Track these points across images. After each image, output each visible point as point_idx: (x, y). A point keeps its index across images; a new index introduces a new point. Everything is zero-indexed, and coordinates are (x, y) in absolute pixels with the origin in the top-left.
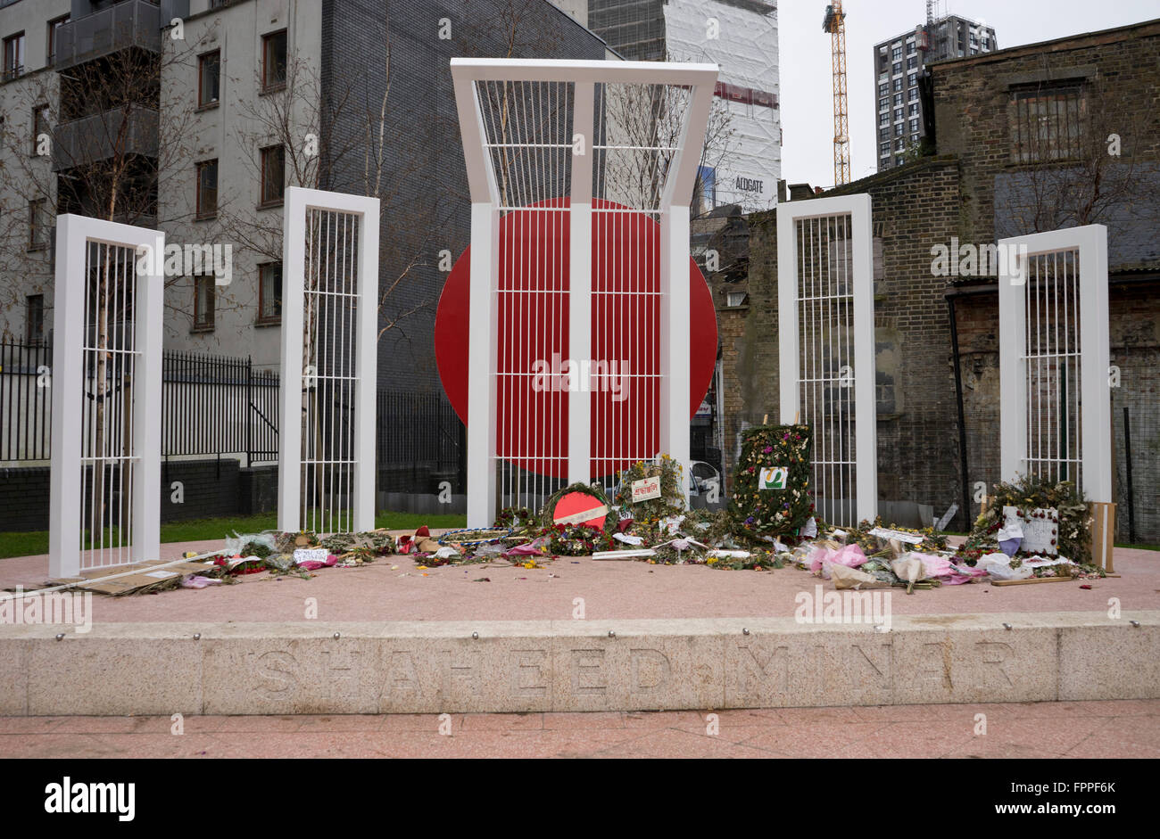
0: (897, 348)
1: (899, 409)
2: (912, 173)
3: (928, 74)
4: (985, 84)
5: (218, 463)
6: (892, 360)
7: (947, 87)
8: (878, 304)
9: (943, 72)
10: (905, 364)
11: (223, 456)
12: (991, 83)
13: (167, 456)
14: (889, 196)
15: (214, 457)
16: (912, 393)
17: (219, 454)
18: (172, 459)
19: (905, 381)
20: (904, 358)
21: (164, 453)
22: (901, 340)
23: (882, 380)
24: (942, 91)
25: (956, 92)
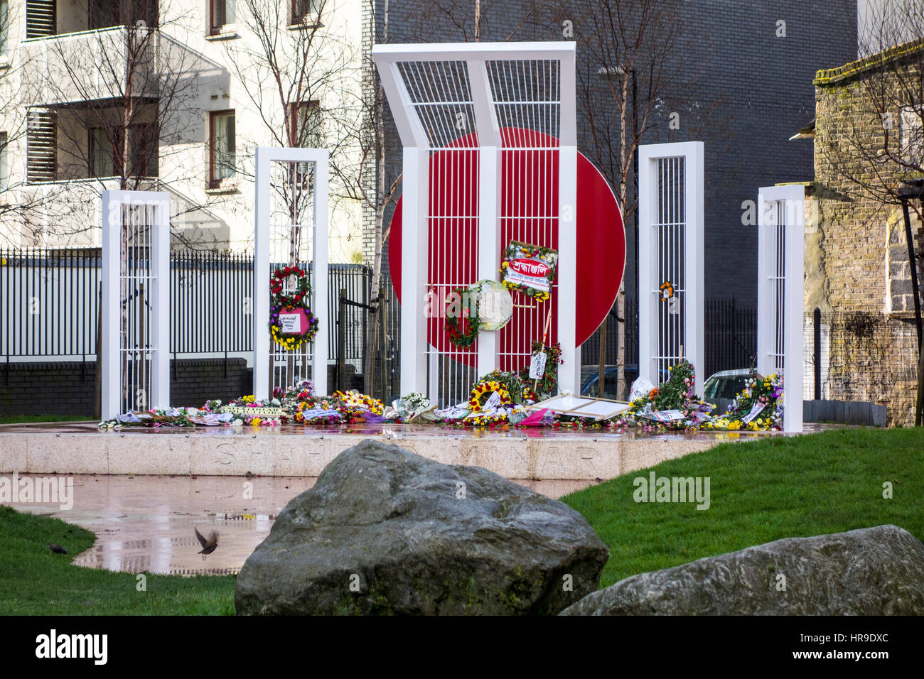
5: (225, 361)
11: (230, 355)
13: (175, 353)
15: (222, 355)
17: (226, 352)
18: (180, 356)
21: (173, 351)
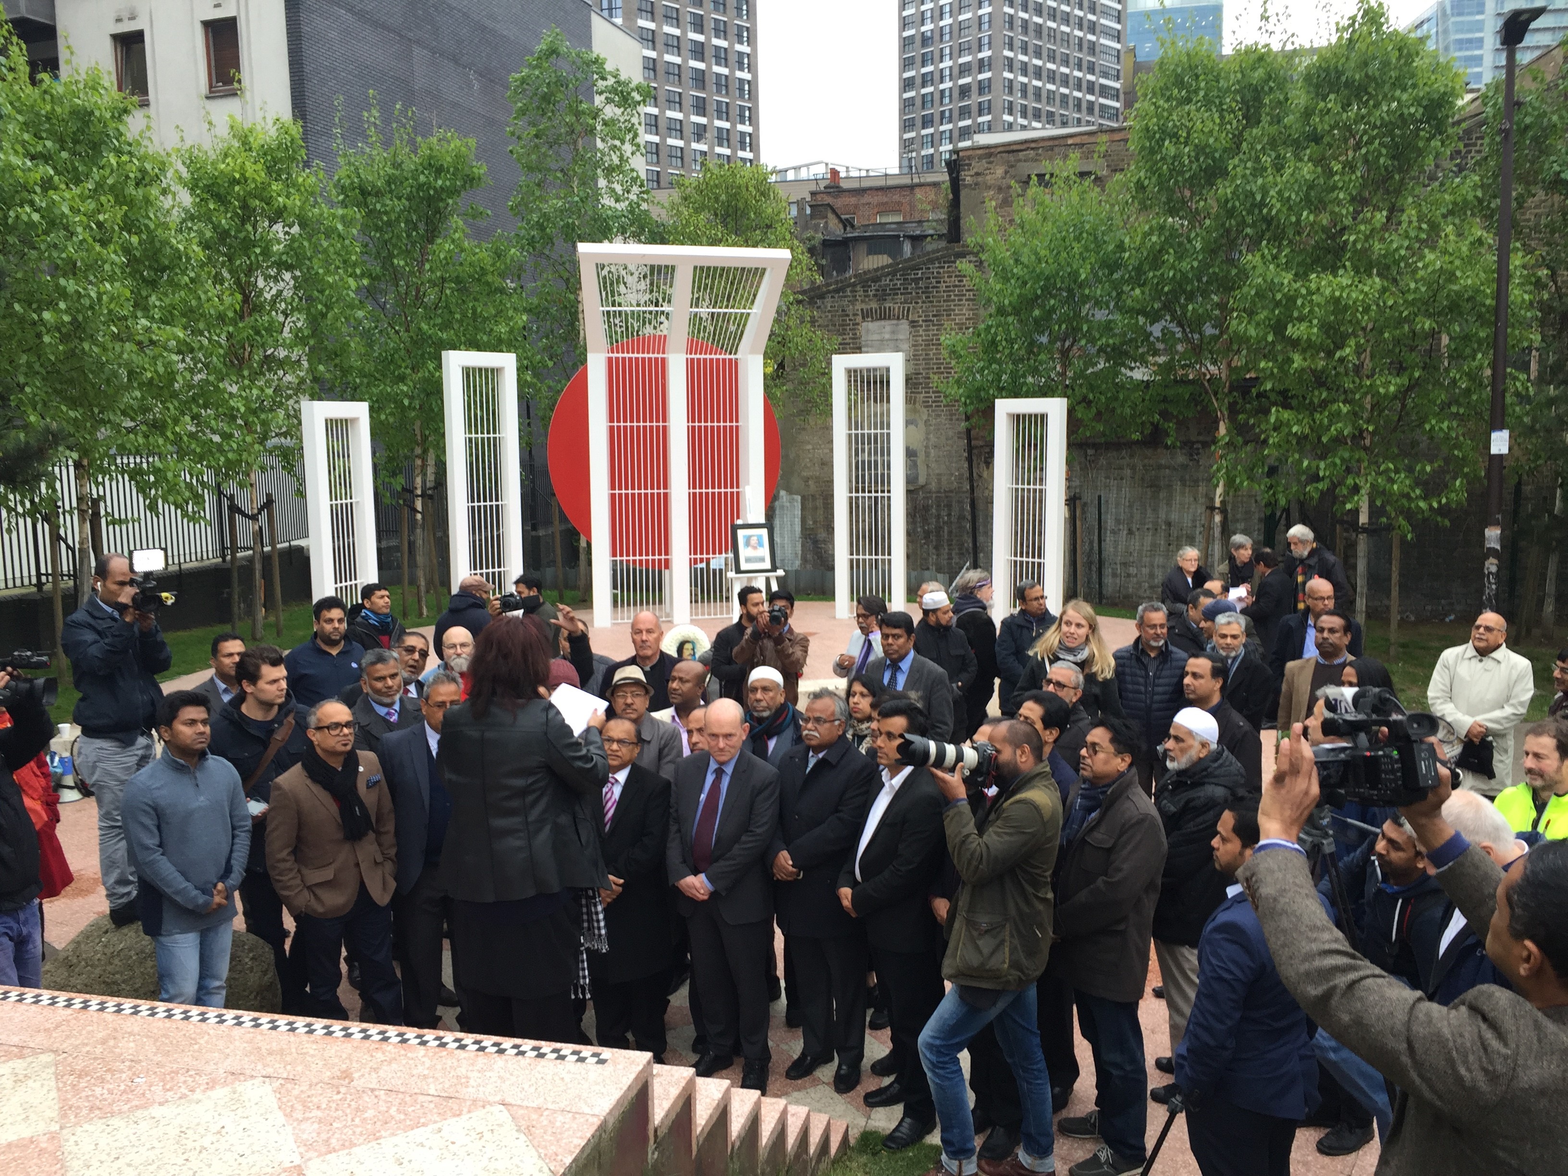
0: (921, 425)
1: (922, 480)
2: (937, 259)
3: (954, 157)
4: (1006, 172)
6: (919, 434)
7: (972, 172)
8: (908, 380)
9: (969, 158)
10: (928, 439)
12: (1012, 171)
14: (916, 281)
16: (933, 465)
19: (927, 455)
20: (928, 433)
22: (925, 417)
23: (910, 454)
24: (967, 177)
25: (980, 179)
